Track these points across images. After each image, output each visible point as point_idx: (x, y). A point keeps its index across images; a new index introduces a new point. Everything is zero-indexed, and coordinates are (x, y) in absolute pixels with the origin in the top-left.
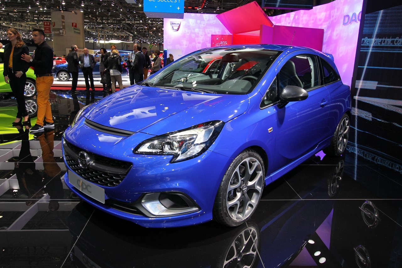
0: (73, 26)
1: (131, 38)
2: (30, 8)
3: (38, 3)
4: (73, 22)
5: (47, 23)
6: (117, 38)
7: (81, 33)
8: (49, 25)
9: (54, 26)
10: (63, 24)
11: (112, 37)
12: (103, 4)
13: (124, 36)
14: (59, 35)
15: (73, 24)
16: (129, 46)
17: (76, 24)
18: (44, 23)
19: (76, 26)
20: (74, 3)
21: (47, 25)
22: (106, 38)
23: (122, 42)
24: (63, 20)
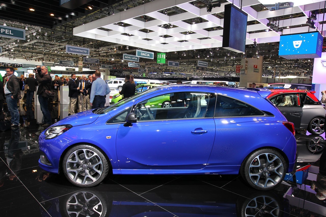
0: (254, 67)
1: (303, 74)
2: (225, 58)
3: (229, 54)
4: (255, 65)
5: (238, 66)
6: (293, 74)
7: (259, 72)
8: (240, 68)
9: (242, 68)
10: (246, 66)
11: (288, 74)
12: (272, 51)
13: (299, 73)
14: (244, 74)
15: (254, 66)
16: (305, 81)
17: (257, 66)
18: (237, 66)
19: (256, 67)
20: (251, 52)
21: (238, 67)
22: (284, 74)
23: (298, 77)
24: (246, 64)
